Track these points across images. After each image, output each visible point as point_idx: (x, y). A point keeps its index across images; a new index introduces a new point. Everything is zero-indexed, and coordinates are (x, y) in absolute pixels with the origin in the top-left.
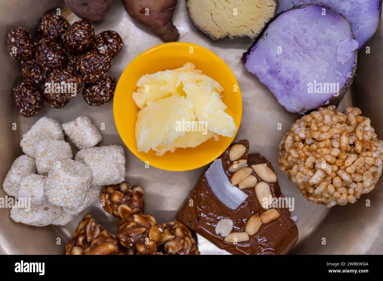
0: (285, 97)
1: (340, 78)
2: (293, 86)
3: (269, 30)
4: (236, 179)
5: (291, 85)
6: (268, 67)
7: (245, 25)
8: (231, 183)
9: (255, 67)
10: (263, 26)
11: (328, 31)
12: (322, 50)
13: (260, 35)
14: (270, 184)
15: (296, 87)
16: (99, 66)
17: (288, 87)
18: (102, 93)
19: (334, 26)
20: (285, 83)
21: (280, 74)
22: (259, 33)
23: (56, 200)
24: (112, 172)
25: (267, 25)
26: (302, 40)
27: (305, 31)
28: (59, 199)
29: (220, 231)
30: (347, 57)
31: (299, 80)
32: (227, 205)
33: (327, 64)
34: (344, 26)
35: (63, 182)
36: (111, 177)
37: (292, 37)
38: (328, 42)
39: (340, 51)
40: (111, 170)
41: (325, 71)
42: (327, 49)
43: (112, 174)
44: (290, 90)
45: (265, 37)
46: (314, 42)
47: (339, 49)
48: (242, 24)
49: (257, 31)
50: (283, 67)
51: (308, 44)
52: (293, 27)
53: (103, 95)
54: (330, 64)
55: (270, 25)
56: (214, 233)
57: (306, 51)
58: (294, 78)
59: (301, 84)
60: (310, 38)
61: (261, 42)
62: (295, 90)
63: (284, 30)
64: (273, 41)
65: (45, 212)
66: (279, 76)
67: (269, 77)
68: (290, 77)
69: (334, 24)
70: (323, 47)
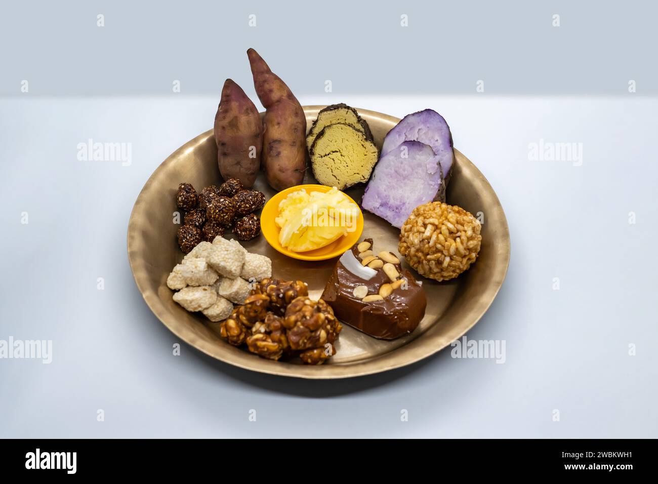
0: (397, 219)
1: (434, 186)
2: (401, 209)
3: (376, 172)
4: (365, 262)
5: (399, 209)
6: (380, 201)
7: (358, 172)
8: (362, 264)
9: (370, 204)
10: (371, 170)
11: (418, 157)
12: (417, 173)
13: (370, 178)
14: (395, 265)
15: (404, 208)
16: (249, 197)
17: (397, 211)
18: (251, 222)
19: (421, 152)
20: (395, 209)
21: (390, 203)
22: (369, 177)
24: (261, 263)
25: (374, 169)
26: (401, 171)
28: (220, 257)
29: (356, 295)
30: (434, 167)
31: (405, 201)
32: (360, 277)
33: (422, 181)
34: (428, 150)
35: (224, 245)
36: (260, 266)
37: (393, 171)
38: (419, 165)
39: (429, 166)
40: (261, 261)
41: (422, 186)
42: (420, 171)
44: (399, 212)
45: (373, 178)
46: (410, 169)
47: (427, 166)
48: (355, 171)
49: (367, 176)
50: (391, 197)
51: (406, 172)
52: (392, 163)
53: (252, 224)
54: (424, 180)
55: (376, 168)
56: (353, 296)
57: (405, 177)
58: (401, 202)
59: (406, 204)
60: (407, 167)
61: (371, 184)
62: (403, 210)
63: (386, 168)
64: (380, 180)
65: (204, 292)
66: (389, 205)
67: (382, 209)
68: (398, 203)
69: (421, 151)
70: (416, 170)
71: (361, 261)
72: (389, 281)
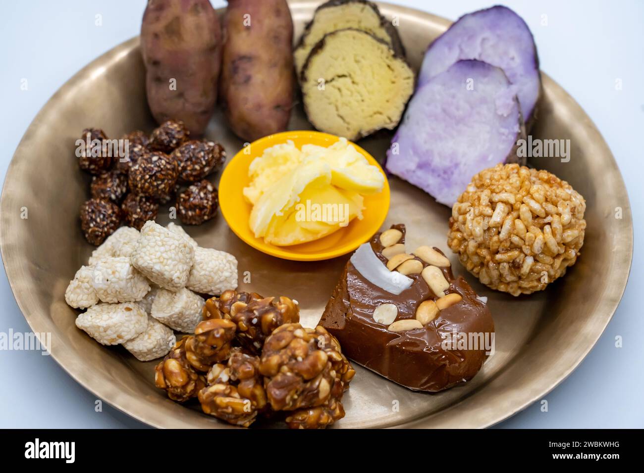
0: (446, 190)
1: (507, 137)
2: (452, 173)
3: (411, 110)
4: (393, 263)
5: (449, 173)
6: (417, 160)
7: (380, 110)
8: (388, 268)
9: (400, 164)
10: (402, 108)
12: (479, 113)
13: (401, 122)
14: (442, 269)
15: (456, 172)
17: (446, 176)
18: (202, 195)
20: (442, 173)
21: (433, 164)
22: (398, 119)
23: (149, 259)
24: (220, 264)
25: (407, 106)
26: (452, 109)
27: (454, 96)
28: (153, 257)
29: (379, 319)
30: (508, 105)
31: (459, 161)
33: (488, 127)
34: (498, 76)
36: (218, 270)
37: (439, 111)
38: (484, 100)
39: (499, 103)
40: (220, 261)
41: (488, 136)
42: (484, 110)
43: (222, 265)
44: (449, 179)
45: (406, 121)
46: (467, 107)
47: (497, 102)
48: (376, 109)
49: (396, 118)
50: (436, 154)
51: (461, 112)
52: (438, 97)
53: (204, 198)
54: (491, 127)
55: (410, 103)
57: (459, 121)
58: (451, 161)
59: (461, 166)
60: (462, 103)
61: (403, 130)
62: (455, 176)
63: (428, 104)
64: (418, 123)
65: (127, 313)
66: (432, 167)
67: (420, 173)
68: (447, 163)
70: (478, 109)
71: (385, 261)
72: (432, 296)
